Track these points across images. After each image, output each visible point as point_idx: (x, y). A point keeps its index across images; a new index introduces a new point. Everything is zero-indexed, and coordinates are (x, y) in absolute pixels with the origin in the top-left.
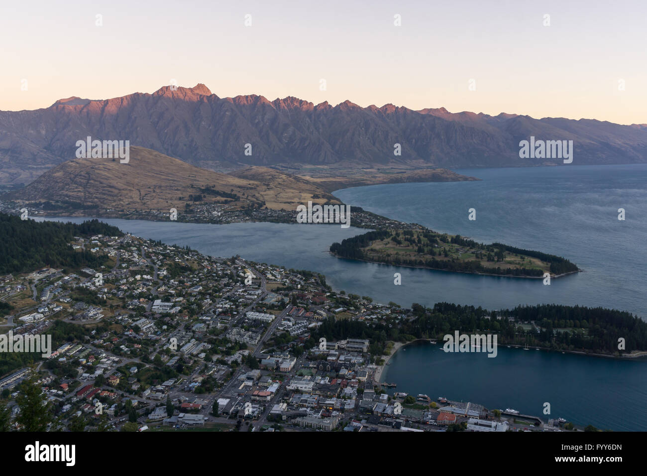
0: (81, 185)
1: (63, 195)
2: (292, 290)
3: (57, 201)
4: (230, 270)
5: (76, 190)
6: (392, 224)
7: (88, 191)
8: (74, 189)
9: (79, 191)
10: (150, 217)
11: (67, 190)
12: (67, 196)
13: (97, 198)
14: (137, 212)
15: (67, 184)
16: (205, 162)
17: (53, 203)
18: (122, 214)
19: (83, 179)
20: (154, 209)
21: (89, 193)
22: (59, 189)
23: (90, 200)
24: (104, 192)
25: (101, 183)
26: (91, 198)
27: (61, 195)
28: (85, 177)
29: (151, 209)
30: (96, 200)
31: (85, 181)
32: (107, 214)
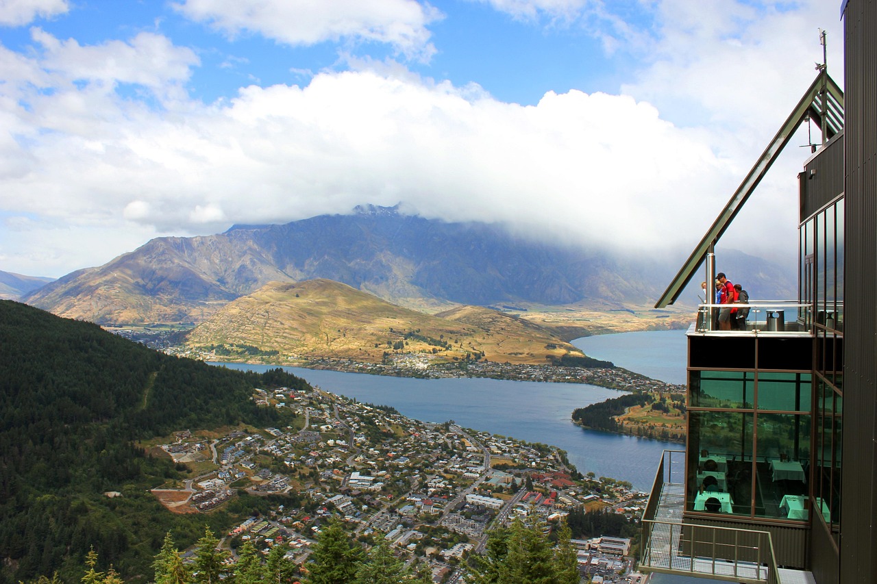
0: (258, 326)
1: (239, 338)
3: (232, 345)
5: (253, 332)
7: (266, 333)
8: (250, 330)
9: (257, 333)
10: (339, 368)
11: (243, 332)
12: (242, 338)
13: (276, 342)
14: (323, 360)
15: (242, 325)
16: (405, 299)
17: (227, 346)
18: (306, 363)
19: (261, 318)
20: (344, 358)
21: (268, 336)
22: (233, 330)
23: (268, 344)
24: (284, 335)
25: (282, 324)
26: (270, 342)
27: (235, 337)
28: (264, 316)
29: (340, 358)
30: (275, 344)
31: (262, 321)
32: (288, 361)
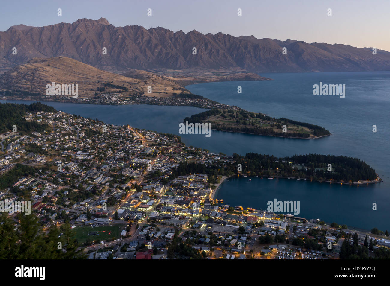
0: (28, 81)
1: (18, 87)
2: (161, 145)
3: (14, 91)
4: (123, 133)
5: (25, 84)
6: (221, 106)
9: (28, 85)
10: (72, 101)
11: (20, 84)
12: (20, 87)
13: (39, 89)
14: (65, 97)
15: (19, 80)
16: (106, 67)
17: (11, 92)
18: (55, 99)
21: (34, 85)
22: (15, 83)
23: (35, 90)
24: (43, 85)
25: (41, 79)
26: (35, 89)
27: (16, 87)
28: (31, 75)
30: (38, 90)
31: (31, 78)
32: (46, 98)
